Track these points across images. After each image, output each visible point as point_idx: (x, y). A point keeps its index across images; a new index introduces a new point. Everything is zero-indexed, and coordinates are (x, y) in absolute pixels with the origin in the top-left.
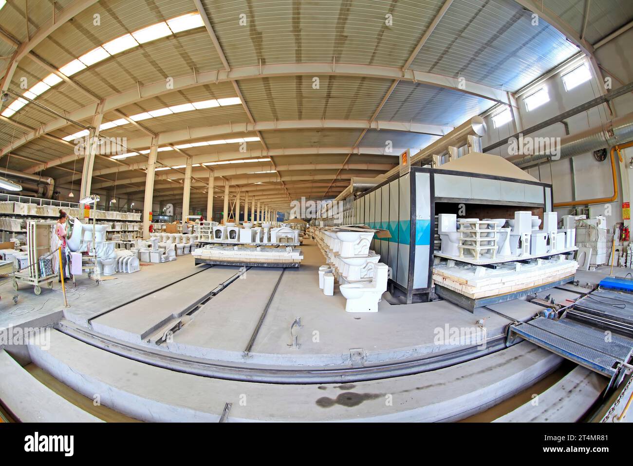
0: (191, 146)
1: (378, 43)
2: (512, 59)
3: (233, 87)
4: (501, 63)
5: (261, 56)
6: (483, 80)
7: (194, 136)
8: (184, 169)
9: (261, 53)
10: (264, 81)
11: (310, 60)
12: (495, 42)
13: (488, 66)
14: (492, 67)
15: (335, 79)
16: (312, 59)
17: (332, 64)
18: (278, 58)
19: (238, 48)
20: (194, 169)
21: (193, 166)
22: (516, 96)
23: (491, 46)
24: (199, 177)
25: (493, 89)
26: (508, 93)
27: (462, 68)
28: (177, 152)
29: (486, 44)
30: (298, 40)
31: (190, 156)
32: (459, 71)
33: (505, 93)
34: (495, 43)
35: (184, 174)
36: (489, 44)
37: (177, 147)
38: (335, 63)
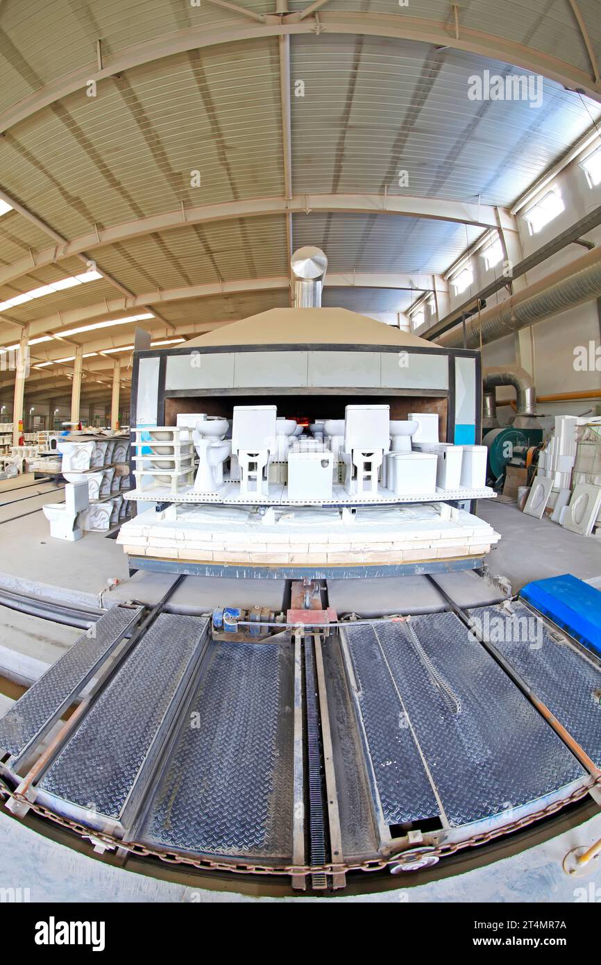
0: (76, 333)
1: (228, 169)
2: (469, 146)
3: (80, 261)
4: (453, 154)
5: (95, 221)
6: (436, 191)
7: (68, 321)
8: (73, 362)
9: (91, 218)
10: (116, 248)
11: (154, 212)
12: (417, 120)
13: (433, 167)
14: (440, 167)
15: (202, 229)
16: (155, 211)
17: (180, 212)
18: (114, 219)
19: (63, 219)
20: (86, 361)
21: (84, 356)
22: (514, 212)
23: (413, 130)
24: (98, 369)
25: (464, 204)
26: (496, 209)
27: (386, 177)
28: (60, 341)
29: (403, 128)
30: (123, 192)
31: (80, 345)
32: (384, 182)
33: (492, 209)
34: (418, 122)
35: (73, 368)
36: (409, 124)
37: (58, 336)
38: (185, 209)
